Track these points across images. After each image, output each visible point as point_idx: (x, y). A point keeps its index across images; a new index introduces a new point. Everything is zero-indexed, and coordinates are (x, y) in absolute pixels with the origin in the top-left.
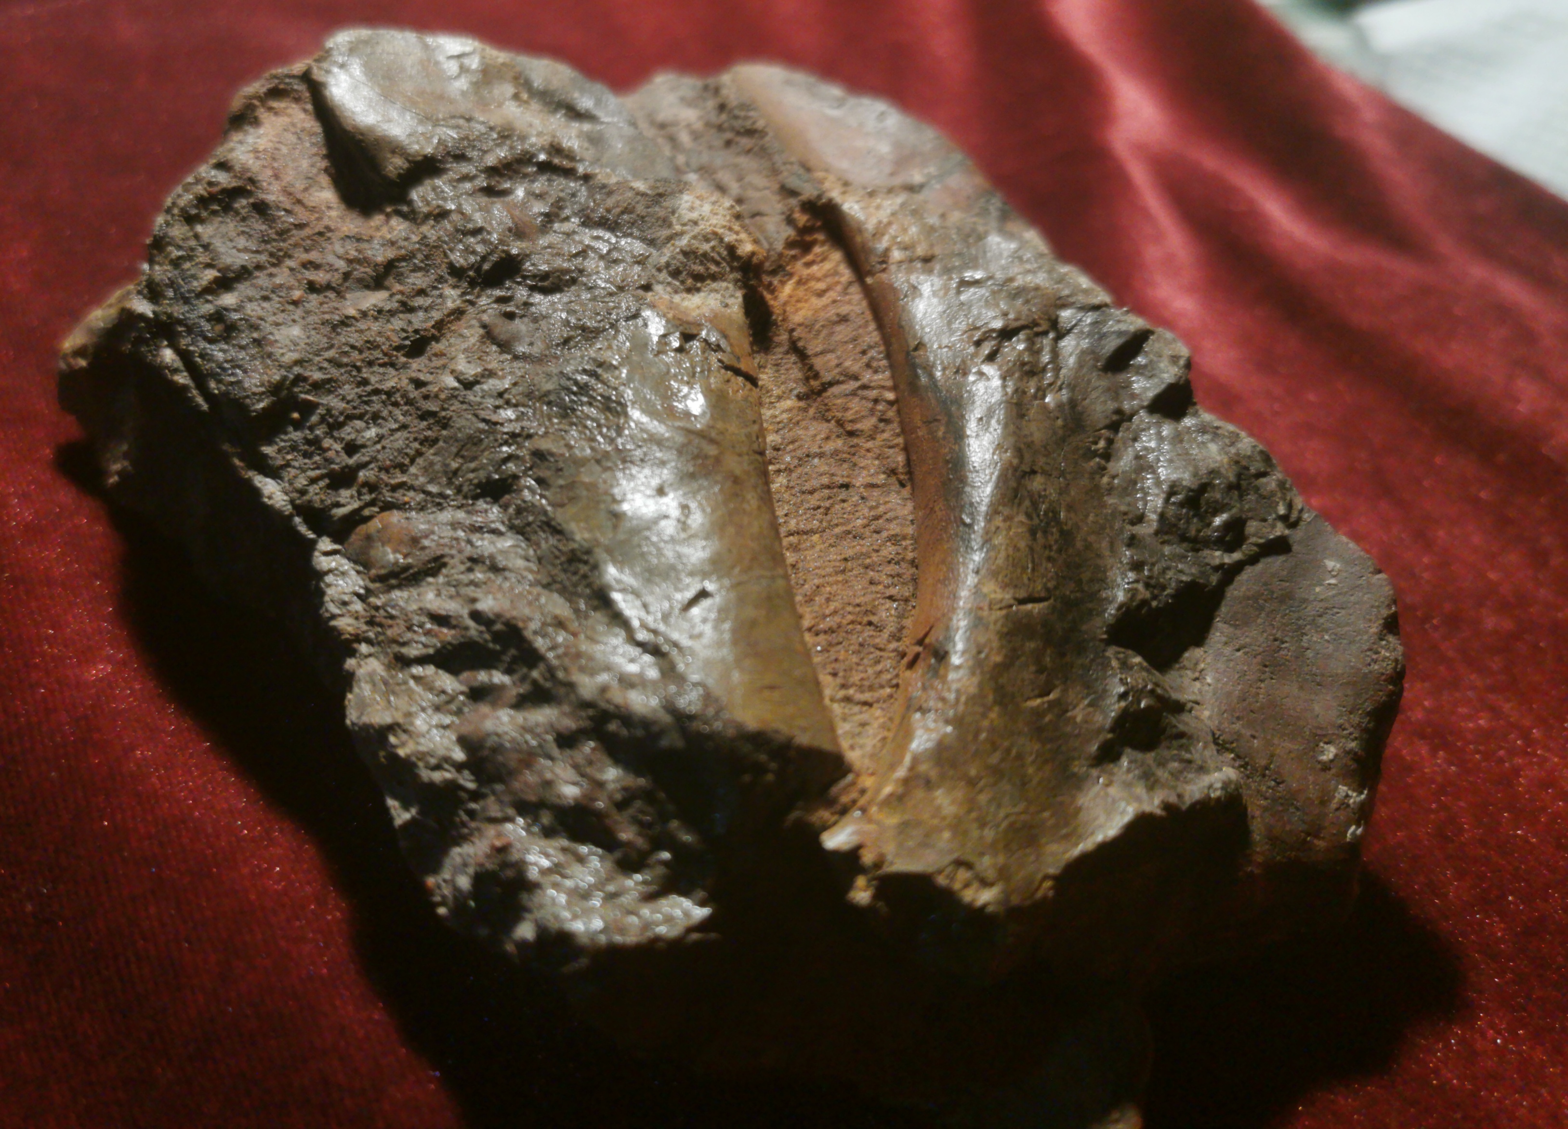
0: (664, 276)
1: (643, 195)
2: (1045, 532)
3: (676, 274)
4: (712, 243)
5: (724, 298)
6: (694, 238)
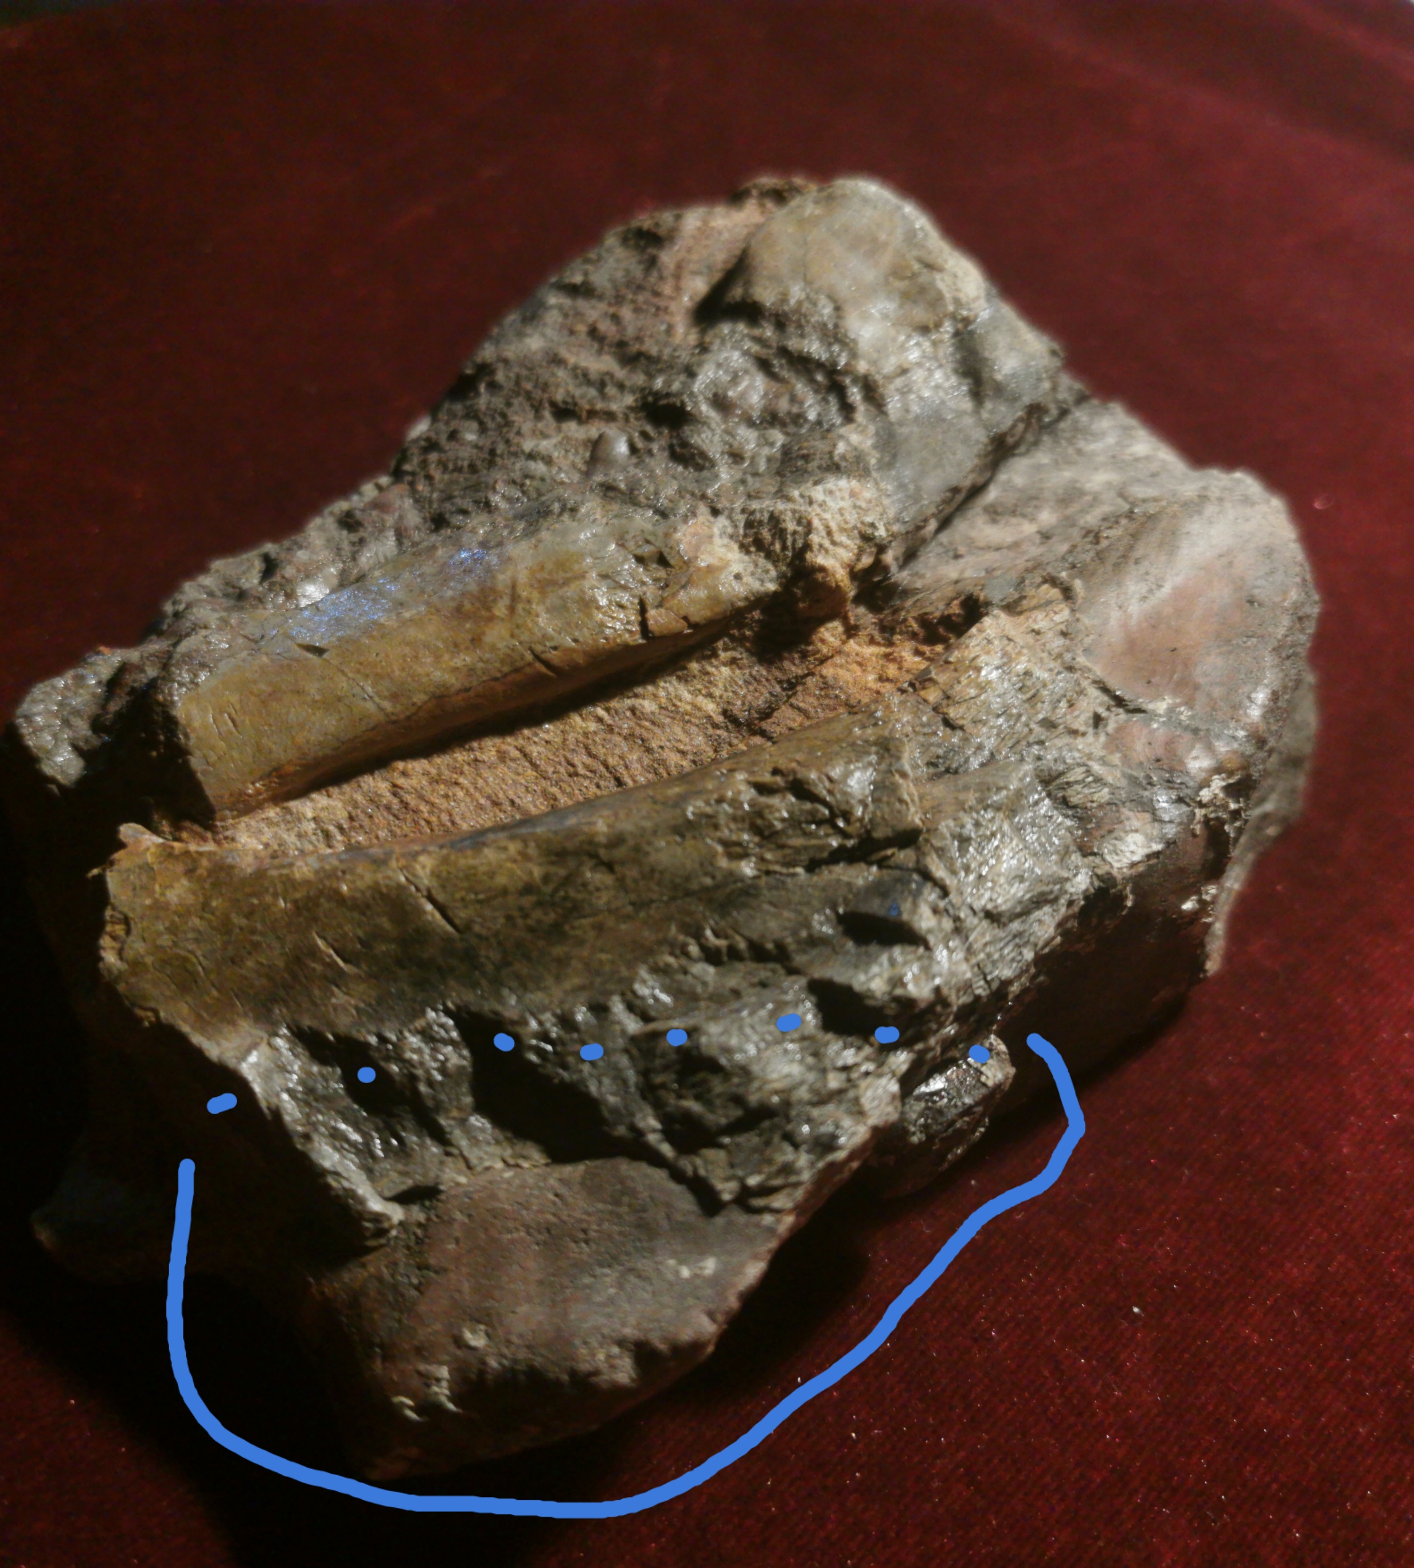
0: (741, 519)
2: (539, 904)
3: (749, 525)
5: (753, 574)
6: (794, 511)
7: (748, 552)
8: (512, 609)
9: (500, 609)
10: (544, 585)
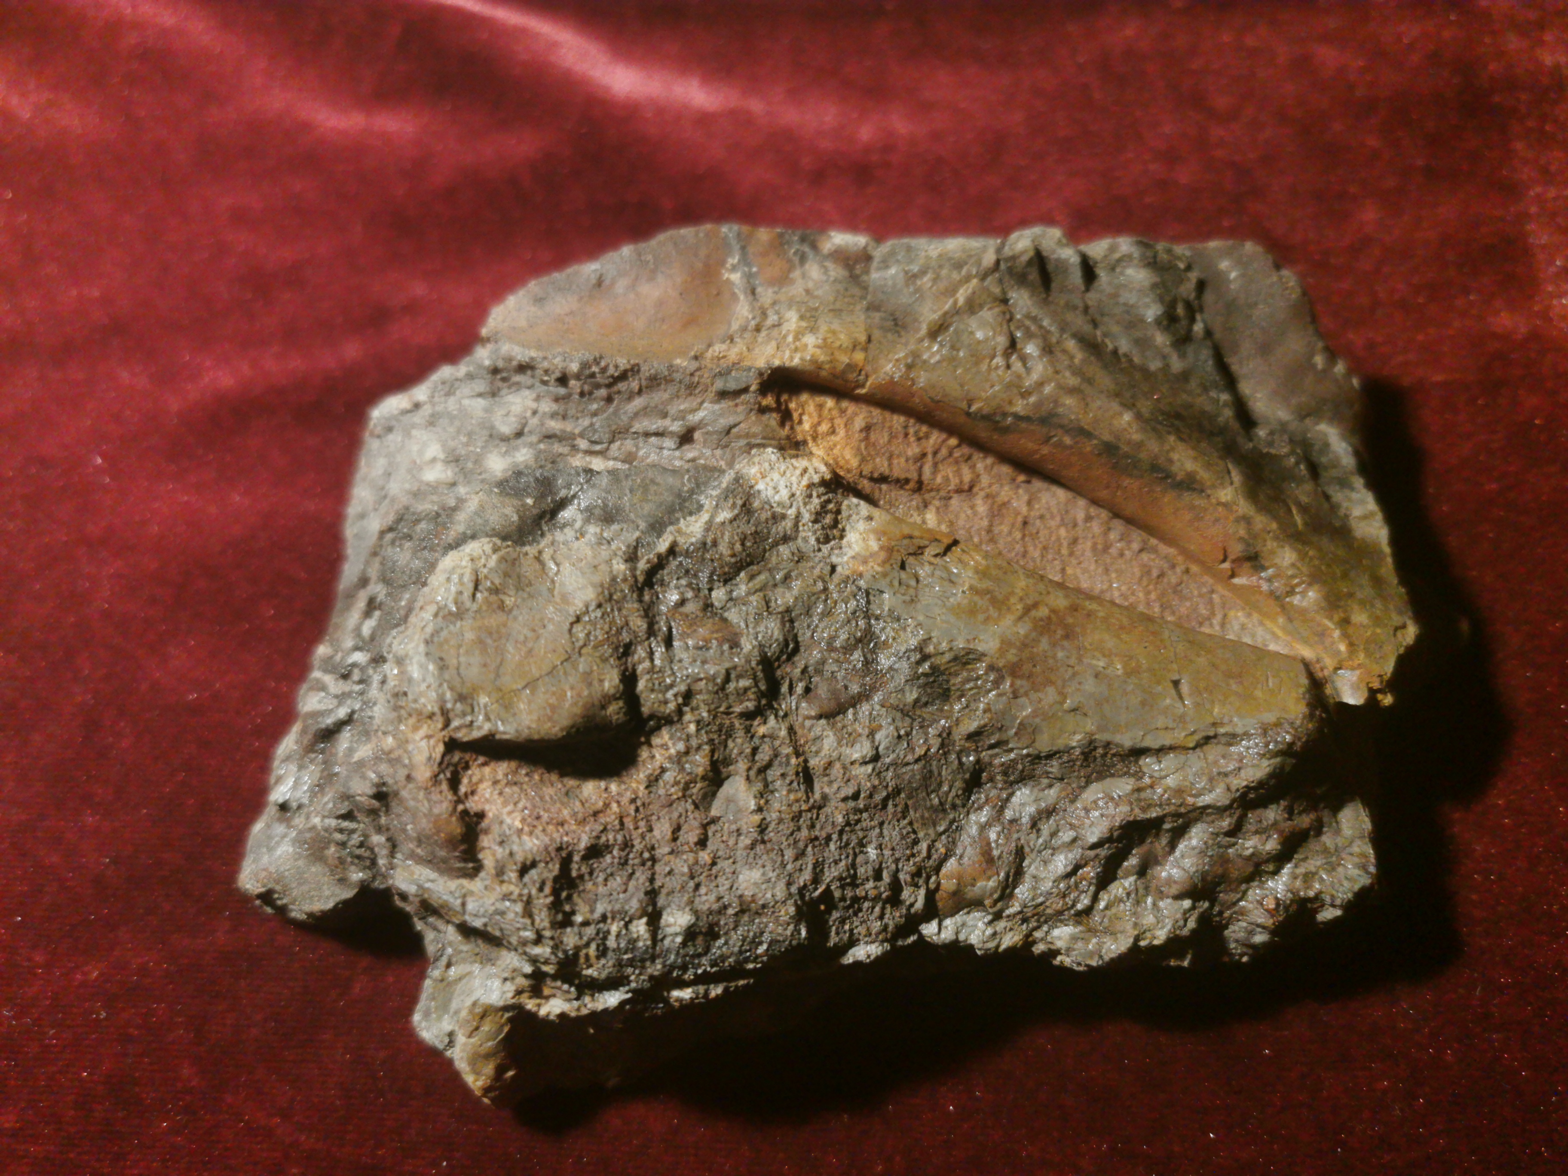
0: (825, 549)
1: (735, 519)
3: (827, 540)
4: (815, 494)
5: (858, 514)
6: (805, 504)
7: (843, 530)
8: (1035, 605)
9: (1043, 612)
10: (1000, 604)
